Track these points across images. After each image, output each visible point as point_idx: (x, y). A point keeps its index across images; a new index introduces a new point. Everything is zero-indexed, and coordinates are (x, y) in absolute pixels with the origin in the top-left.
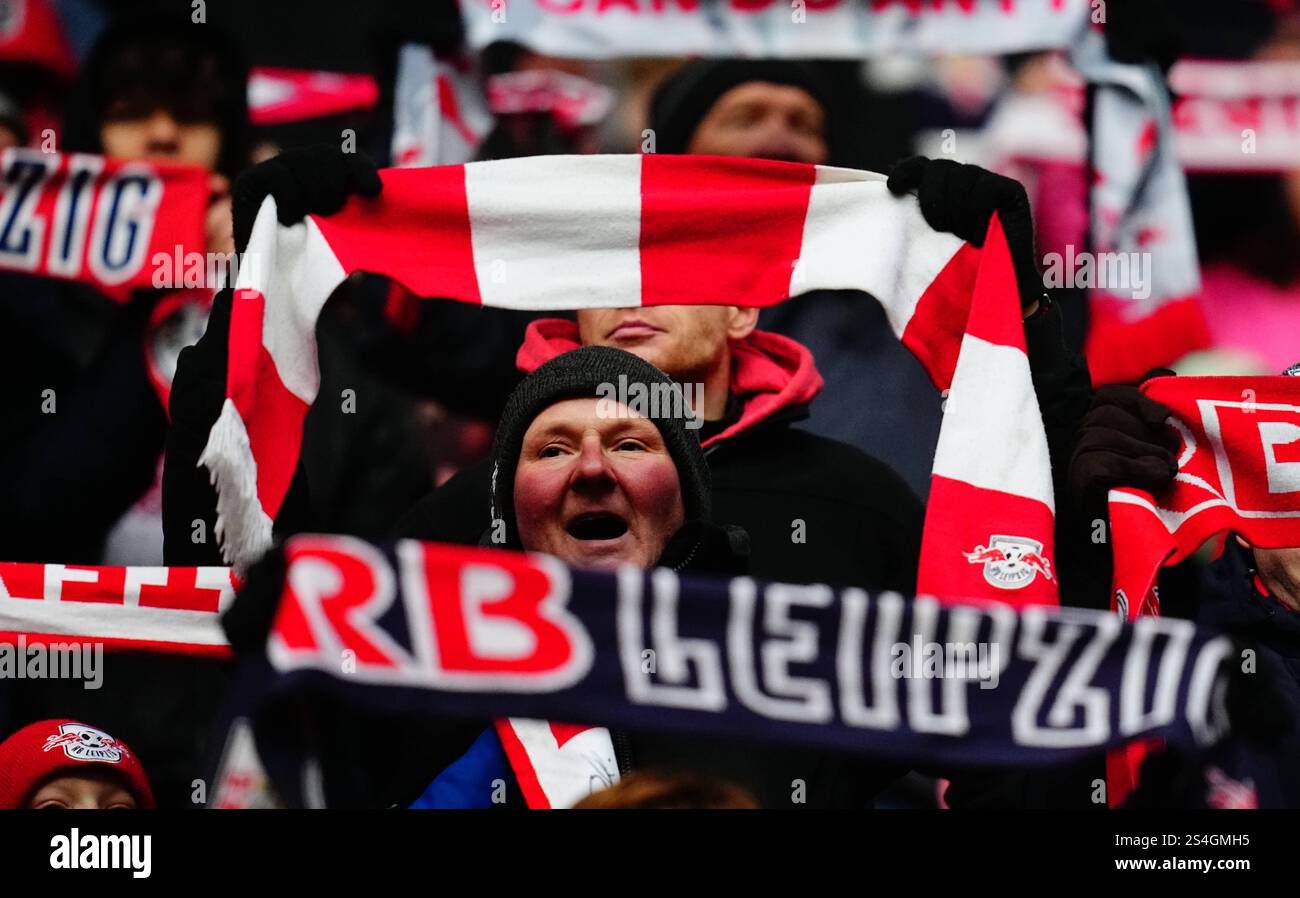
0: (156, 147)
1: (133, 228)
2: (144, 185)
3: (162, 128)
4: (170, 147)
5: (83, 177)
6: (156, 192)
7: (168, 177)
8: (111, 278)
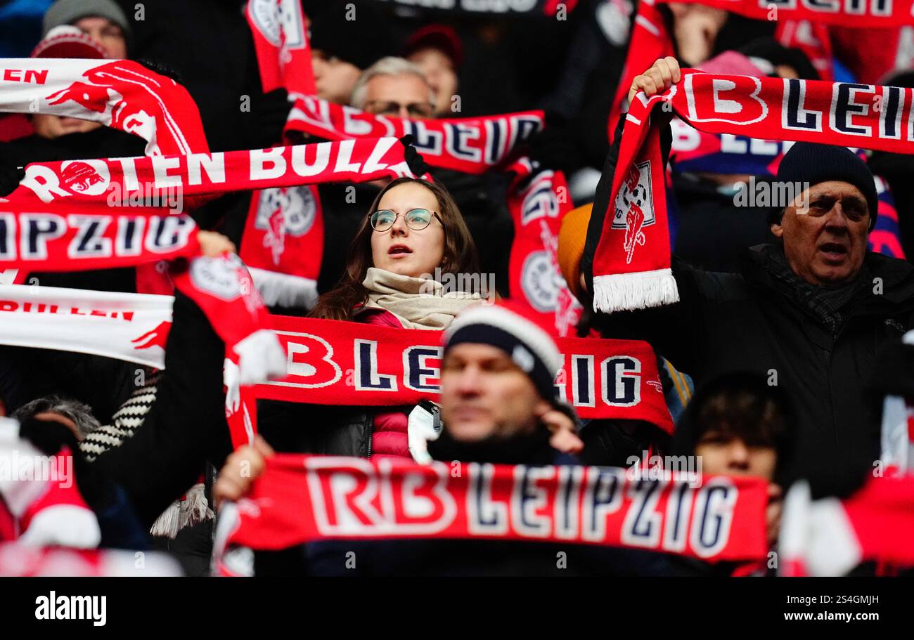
0: (734, 465)
1: (719, 519)
2: (725, 491)
3: (739, 453)
4: (744, 466)
5: (685, 487)
6: (733, 495)
7: (741, 486)
8: (706, 553)
